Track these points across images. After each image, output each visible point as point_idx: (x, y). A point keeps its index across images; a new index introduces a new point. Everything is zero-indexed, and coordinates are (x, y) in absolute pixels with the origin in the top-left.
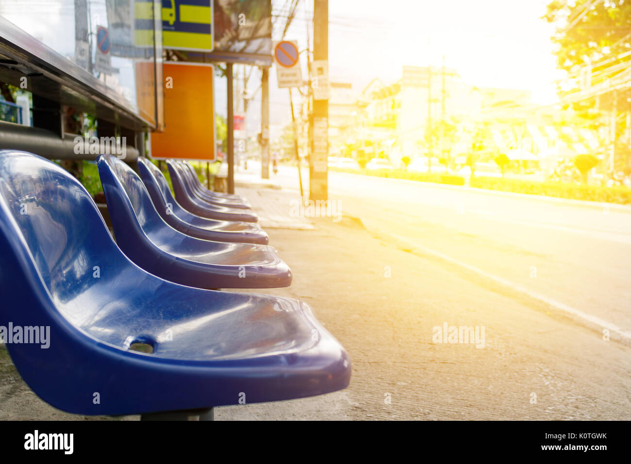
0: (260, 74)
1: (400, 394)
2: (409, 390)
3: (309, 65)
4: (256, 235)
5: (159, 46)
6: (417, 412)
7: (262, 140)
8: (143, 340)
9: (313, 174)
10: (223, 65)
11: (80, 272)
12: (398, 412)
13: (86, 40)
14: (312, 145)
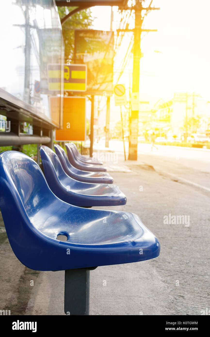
0: (106, 99)
1: (175, 253)
2: (179, 251)
3: (130, 95)
4: (107, 179)
5: (62, 90)
6: (183, 262)
7: (106, 130)
8: (63, 234)
9: (130, 145)
10: (89, 96)
11: (36, 204)
12: (174, 262)
13: (28, 87)
14: (130, 131)
